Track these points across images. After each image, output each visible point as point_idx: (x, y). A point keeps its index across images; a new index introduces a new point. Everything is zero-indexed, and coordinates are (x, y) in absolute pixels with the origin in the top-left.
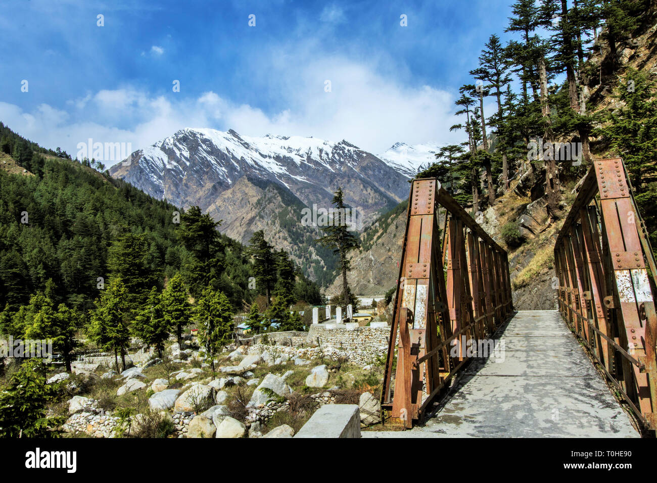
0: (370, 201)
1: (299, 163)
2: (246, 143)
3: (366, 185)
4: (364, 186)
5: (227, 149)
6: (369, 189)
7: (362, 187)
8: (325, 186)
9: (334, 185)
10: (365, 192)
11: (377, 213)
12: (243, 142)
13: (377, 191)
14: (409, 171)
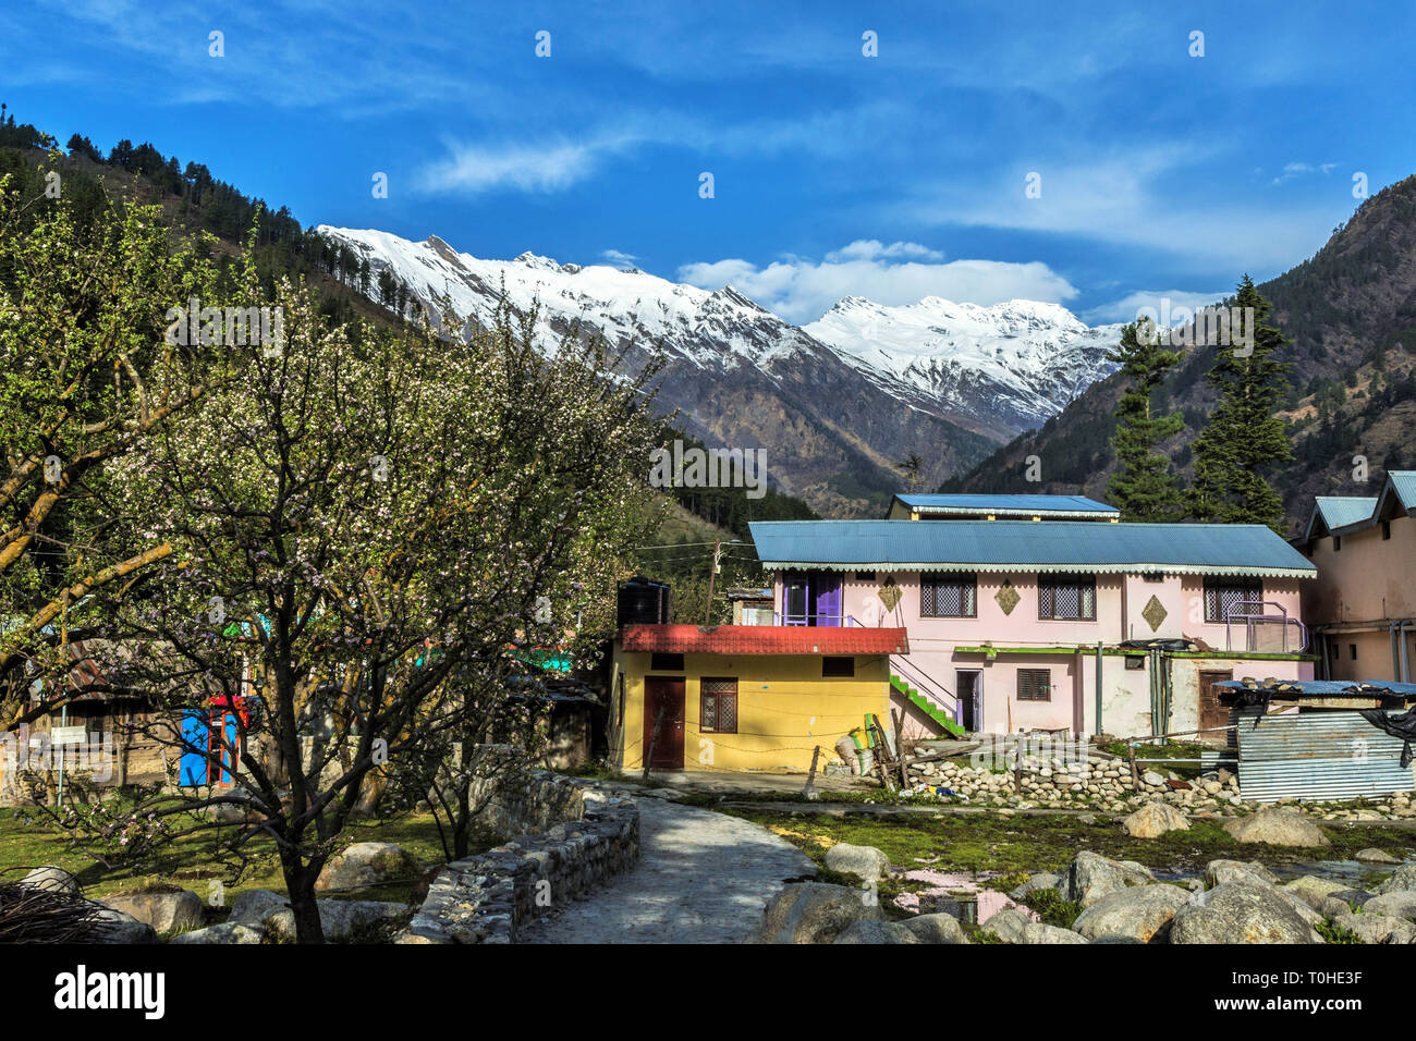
0: (803, 453)
1: (616, 340)
2: (473, 277)
3: (794, 412)
4: (788, 415)
5: (431, 290)
6: (801, 423)
7: (782, 415)
8: (686, 406)
9: (710, 404)
10: (790, 429)
11: (825, 485)
12: (465, 273)
13: (819, 428)
14: (893, 382)
